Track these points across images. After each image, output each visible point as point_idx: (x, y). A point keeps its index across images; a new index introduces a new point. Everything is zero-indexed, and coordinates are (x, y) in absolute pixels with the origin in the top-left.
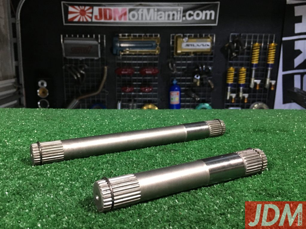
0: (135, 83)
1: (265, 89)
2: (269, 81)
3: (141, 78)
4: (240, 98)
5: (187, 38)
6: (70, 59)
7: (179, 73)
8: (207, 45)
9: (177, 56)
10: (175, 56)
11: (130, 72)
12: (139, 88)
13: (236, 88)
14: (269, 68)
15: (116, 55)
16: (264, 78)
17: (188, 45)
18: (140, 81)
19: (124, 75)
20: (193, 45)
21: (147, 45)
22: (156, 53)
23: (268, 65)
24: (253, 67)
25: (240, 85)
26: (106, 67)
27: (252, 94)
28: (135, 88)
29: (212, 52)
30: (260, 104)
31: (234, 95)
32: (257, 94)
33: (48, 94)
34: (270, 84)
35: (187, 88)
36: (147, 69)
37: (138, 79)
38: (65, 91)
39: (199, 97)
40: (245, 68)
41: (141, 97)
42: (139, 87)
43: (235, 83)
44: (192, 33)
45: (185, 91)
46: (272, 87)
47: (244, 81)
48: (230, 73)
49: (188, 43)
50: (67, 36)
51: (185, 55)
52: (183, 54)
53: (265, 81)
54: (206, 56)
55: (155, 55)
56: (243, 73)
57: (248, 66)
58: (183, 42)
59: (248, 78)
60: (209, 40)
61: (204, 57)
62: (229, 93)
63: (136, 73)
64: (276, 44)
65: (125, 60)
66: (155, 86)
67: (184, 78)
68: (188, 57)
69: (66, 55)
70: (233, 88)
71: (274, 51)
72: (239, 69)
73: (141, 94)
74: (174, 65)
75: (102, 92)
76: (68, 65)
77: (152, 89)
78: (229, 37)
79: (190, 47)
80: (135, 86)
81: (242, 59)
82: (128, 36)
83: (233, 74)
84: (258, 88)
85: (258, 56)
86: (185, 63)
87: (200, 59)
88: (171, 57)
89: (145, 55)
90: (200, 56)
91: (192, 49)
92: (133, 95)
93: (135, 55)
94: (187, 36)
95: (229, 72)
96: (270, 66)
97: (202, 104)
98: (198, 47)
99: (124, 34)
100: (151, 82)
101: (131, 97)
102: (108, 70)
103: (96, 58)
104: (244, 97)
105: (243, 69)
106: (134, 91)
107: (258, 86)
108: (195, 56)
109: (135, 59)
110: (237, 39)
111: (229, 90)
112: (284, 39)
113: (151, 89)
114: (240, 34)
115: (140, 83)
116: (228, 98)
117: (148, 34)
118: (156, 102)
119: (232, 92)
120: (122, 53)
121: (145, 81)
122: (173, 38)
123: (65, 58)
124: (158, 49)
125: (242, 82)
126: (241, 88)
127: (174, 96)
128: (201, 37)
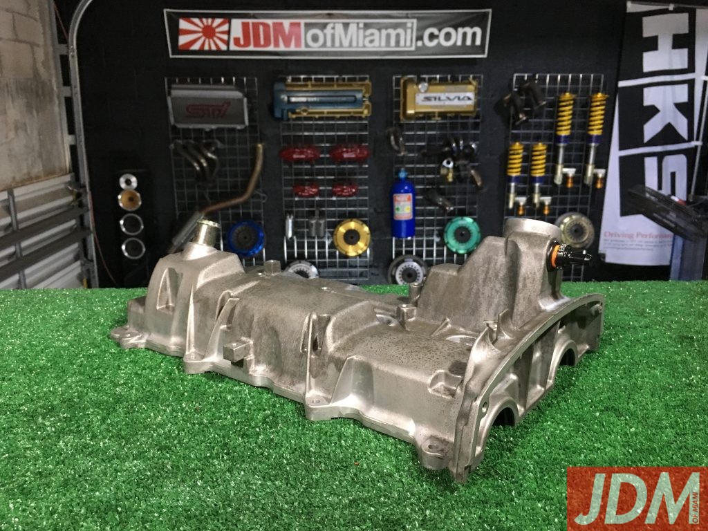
0: (320, 177)
1: (585, 185)
2: (592, 171)
3: (334, 167)
4: (534, 205)
5: (426, 84)
6: (183, 129)
7: (412, 155)
8: (466, 98)
9: (408, 122)
10: (403, 120)
11: (309, 156)
12: (330, 188)
13: (526, 186)
14: (593, 144)
15: (281, 119)
16: (583, 164)
17: (428, 99)
18: (331, 172)
19: (299, 161)
20: (439, 99)
21: (344, 99)
22: (363, 116)
23: (590, 138)
24: (560, 142)
25: (533, 180)
26: (260, 146)
27: (559, 196)
28: (321, 188)
29: (478, 111)
30: (574, 217)
31: (522, 200)
32: (569, 196)
33: (140, 203)
34: (595, 176)
35: (428, 187)
36: (345, 150)
37: (327, 169)
38: (176, 195)
39: (454, 204)
40: (544, 144)
41: (334, 206)
42: (329, 186)
43: (526, 175)
44: (437, 74)
45: (423, 192)
46: (599, 182)
47: (543, 170)
48: (514, 154)
49: (428, 95)
50: (177, 80)
51: (423, 118)
52: (417, 116)
53: (585, 171)
54: (465, 121)
55: (361, 119)
56: (540, 155)
57: (550, 140)
58: (419, 91)
59: (551, 164)
60: (471, 87)
61: (462, 123)
62: (512, 196)
63: (322, 156)
64: (607, 96)
65: (300, 130)
66: (362, 182)
67: (422, 166)
68: (429, 122)
69: (176, 121)
70: (522, 186)
71: (602, 110)
72: (533, 147)
73: (334, 198)
74: (401, 139)
75: (253, 196)
76: (180, 141)
77: (357, 190)
78: (512, 80)
79: (433, 103)
80: (322, 183)
81: (538, 126)
82: (305, 80)
83: (520, 156)
84: (570, 185)
85: (569, 120)
86: (422, 135)
87: (454, 126)
88: (394, 122)
89: (342, 119)
90: (453, 120)
91: (436, 107)
92: (317, 201)
93: (321, 119)
94: (427, 80)
95: (512, 152)
96: (594, 139)
97: (460, 218)
98: (448, 103)
99: (297, 76)
100: (355, 174)
101: (312, 207)
102: (265, 150)
103: (239, 127)
104: (542, 204)
105: (541, 147)
106: (320, 193)
107: (570, 181)
108: (443, 121)
109: (319, 128)
110: (527, 85)
111: (512, 190)
112: (622, 84)
113: (354, 190)
114: (534, 76)
115: (332, 177)
116: (511, 205)
117: (346, 77)
118: (365, 216)
119: (519, 193)
120: (294, 116)
121: (342, 172)
122: (398, 84)
123: (174, 128)
124: (367, 107)
125: (539, 173)
126: (537, 185)
127: (402, 203)
128: (455, 81)
